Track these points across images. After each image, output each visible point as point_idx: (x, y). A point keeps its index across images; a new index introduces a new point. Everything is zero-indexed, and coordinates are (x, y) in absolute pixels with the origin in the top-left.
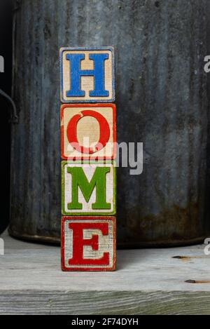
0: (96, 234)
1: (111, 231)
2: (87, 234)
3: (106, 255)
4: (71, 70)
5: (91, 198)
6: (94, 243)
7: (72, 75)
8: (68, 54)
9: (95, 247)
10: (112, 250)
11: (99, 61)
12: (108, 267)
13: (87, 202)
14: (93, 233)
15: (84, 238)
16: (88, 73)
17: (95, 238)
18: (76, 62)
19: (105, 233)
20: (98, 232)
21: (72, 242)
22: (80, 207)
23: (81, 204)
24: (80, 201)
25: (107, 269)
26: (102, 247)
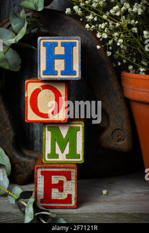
0: (61, 179)
1: (73, 177)
2: (55, 180)
3: (70, 196)
4: (47, 55)
5: (65, 150)
6: (60, 186)
7: (47, 58)
8: (44, 42)
9: (61, 190)
10: (74, 192)
11: (69, 47)
12: (70, 205)
13: (63, 153)
14: (60, 179)
15: (53, 183)
16: (60, 57)
17: (61, 183)
18: (50, 48)
19: (69, 179)
20: (63, 178)
21: (43, 186)
22: (57, 156)
23: (58, 155)
24: (57, 152)
25: (69, 207)
26: (66, 190)
